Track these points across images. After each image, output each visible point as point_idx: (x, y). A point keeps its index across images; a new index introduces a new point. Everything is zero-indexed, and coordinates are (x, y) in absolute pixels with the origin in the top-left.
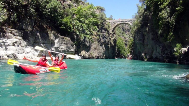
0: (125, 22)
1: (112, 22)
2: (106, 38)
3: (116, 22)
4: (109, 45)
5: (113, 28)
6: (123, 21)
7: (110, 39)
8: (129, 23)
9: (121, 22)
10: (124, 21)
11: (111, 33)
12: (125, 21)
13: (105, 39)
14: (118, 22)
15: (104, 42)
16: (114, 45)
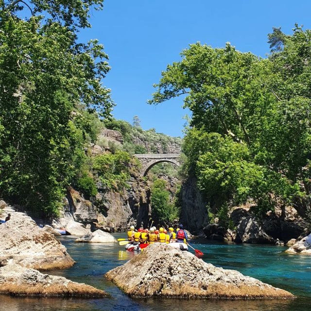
0: (167, 160)
1: (143, 158)
2: (133, 190)
3: (151, 159)
4: (138, 204)
5: (144, 170)
6: (163, 158)
7: (140, 191)
8: (175, 161)
9: (161, 158)
10: (165, 158)
11: (142, 178)
12: (168, 158)
13: (131, 193)
14: (155, 159)
15: (130, 199)
16: (146, 202)
